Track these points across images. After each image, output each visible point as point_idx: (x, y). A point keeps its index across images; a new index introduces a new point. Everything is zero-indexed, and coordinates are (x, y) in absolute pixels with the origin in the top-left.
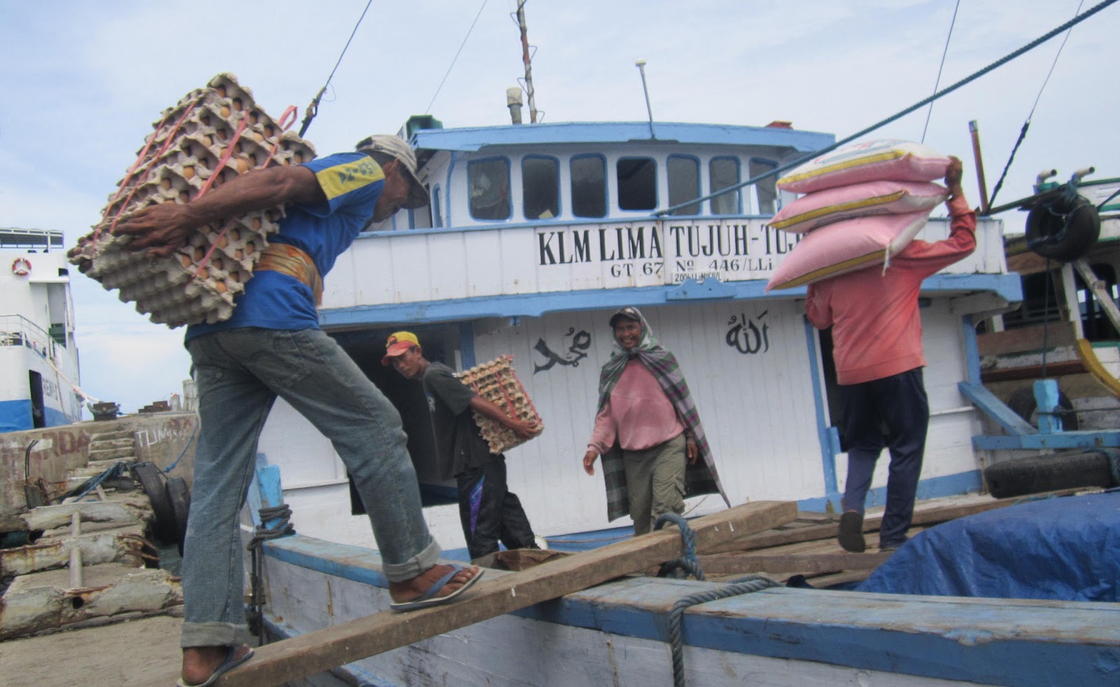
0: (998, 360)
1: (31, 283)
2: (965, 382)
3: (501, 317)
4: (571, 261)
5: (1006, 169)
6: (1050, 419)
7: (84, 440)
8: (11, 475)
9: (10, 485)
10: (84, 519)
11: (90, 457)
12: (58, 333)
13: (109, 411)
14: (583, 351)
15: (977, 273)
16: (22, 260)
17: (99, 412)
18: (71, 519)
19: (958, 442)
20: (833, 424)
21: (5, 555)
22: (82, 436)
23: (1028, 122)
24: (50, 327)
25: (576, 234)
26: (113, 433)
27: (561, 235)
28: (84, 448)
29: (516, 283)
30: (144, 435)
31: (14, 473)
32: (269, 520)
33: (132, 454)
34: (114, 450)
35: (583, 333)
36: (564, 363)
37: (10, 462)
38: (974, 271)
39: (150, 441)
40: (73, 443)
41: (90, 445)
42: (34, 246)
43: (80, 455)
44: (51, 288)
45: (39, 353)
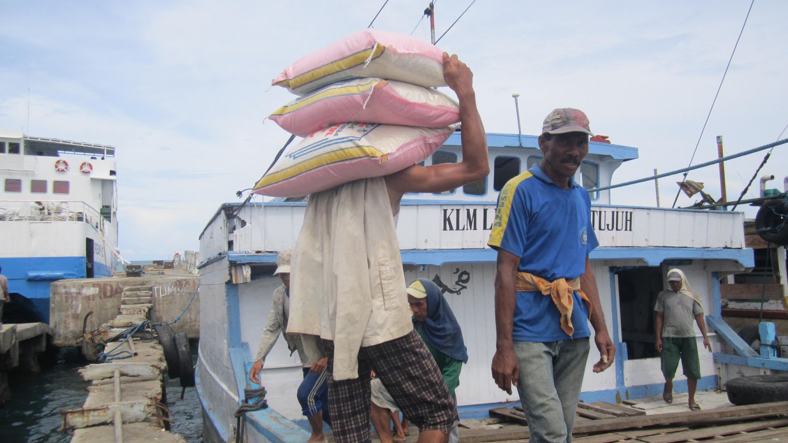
0: (729, 303)
1: (91, 179)
2: (710, 316)
3: (415, 264)
4: (463, 229)
5: (751, 181)
6: (769, 349)
7: (119, 290)
8: (70, 310)
9: (69, 316)
10: (122, 375)
11: (122, 302)
12: (106, 213)
13: (137, 271)
14: (464, 285)
15: (726, 248)
16: (87, 163)
17: (130, 271)
18: (114, 374)
19: (704, 356)
20: (623, 341)
21: (69, 414)
22: (118, 287)
23: (769, 153)
24: (102, 208)
25: (468, 211)
26: (139, 287)
27: (458, 211)
28: (119, 295)
29: (426, 242)
30: (158, 290)
31: (72, 308)
32: (251, 398)
33: (150, 302)
34: (138, 298)
35: (465, 273)
36: (451, 292)
37: (70, 300)
38: (724, 246)
39: (162, 294)
40: (112, 291)
41: (123, 294)
42: (95, 154)
43: (115, 300)
44: (104, 182)
45: (93, 226)
